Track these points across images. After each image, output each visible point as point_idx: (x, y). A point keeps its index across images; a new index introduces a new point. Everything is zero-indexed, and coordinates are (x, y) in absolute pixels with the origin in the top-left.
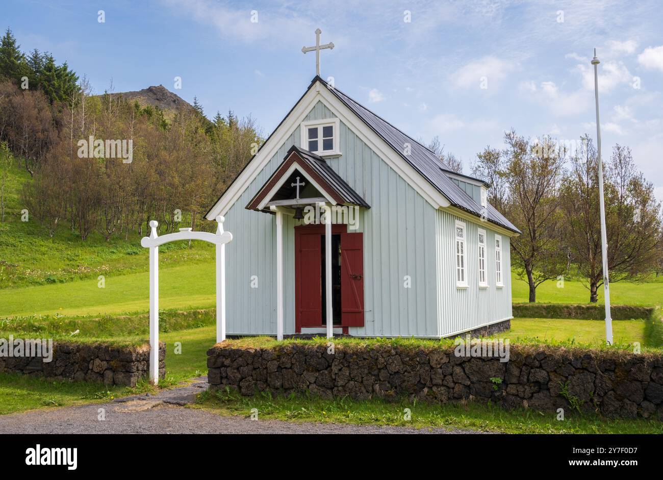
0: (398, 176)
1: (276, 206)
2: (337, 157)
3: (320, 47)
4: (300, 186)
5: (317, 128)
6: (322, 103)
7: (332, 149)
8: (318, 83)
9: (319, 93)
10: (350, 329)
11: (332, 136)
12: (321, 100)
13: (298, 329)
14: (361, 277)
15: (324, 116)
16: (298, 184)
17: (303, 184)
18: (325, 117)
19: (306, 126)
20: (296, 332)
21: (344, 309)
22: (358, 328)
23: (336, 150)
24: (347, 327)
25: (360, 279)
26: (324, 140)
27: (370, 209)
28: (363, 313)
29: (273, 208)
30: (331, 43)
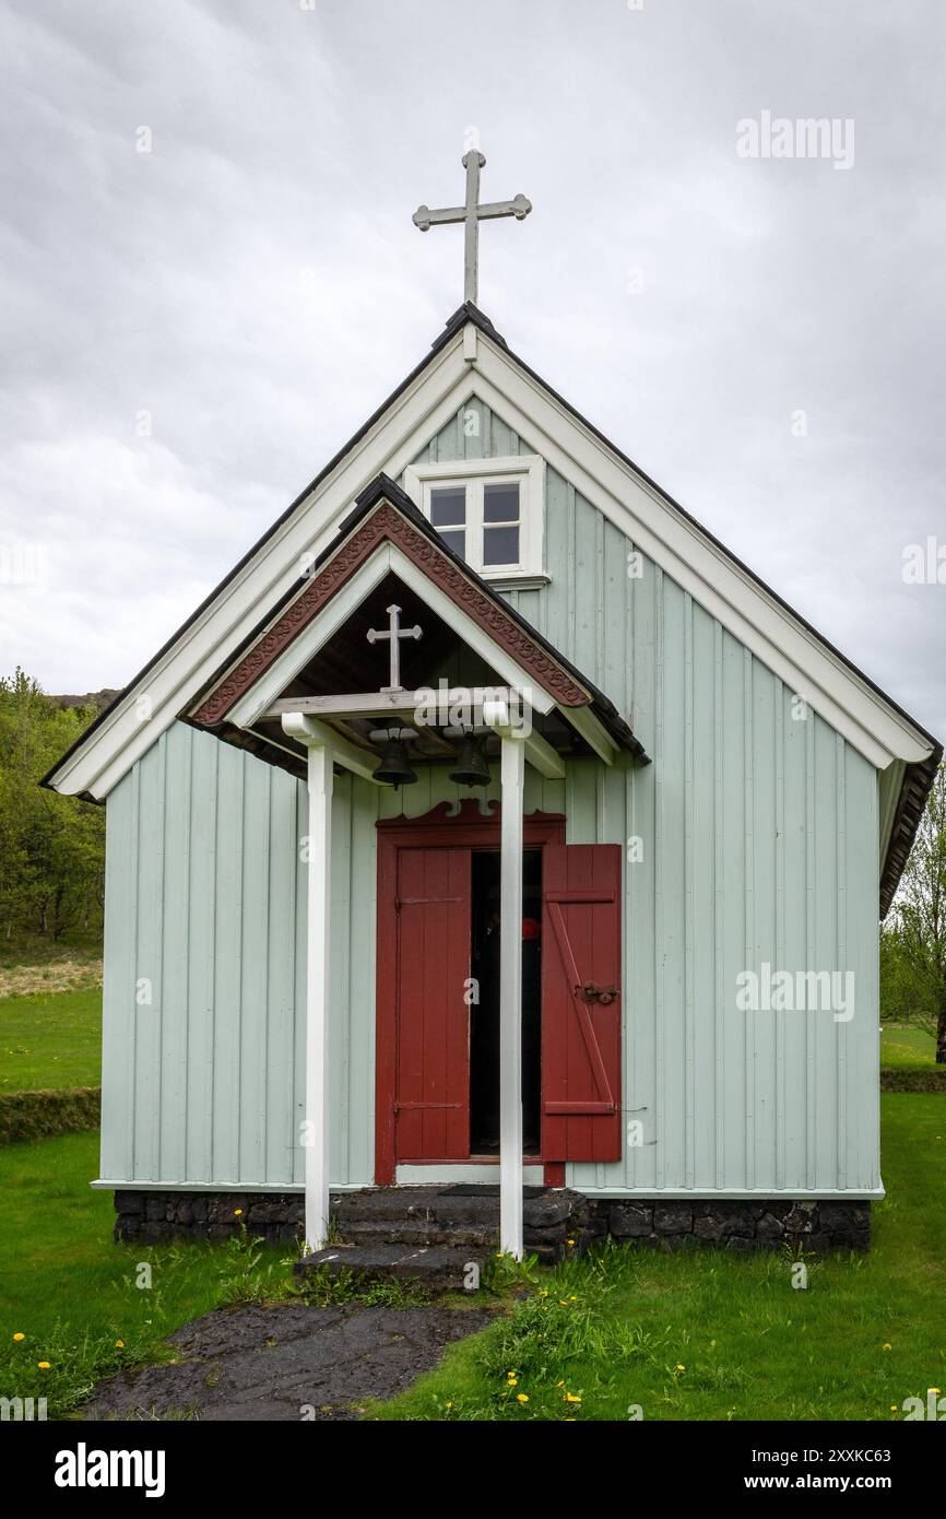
0: (749, 656)
1: (308, 716)
2: (535, 585)
3: (478, 208)
4: (402, 641)
5: (463, 490)
6: (482, 402)
7: (518, 562)
8: (470, 332)
9: (471, 367)
10: (569, 1169)
11: (518, 519)
12: (480, 394)
13: (384, 1172)
14: (613, 994)
15: (487, 448)
16: (394, 633)
17: (416, 632)
18: (492, 451)
19: (422, 480)
20: (378, 1179)
21: (549, 1104)
22: (600, 1168)
23: (530, 563)
24: (561, 1165)
25: (613, 1001)
26: (487, 532)
27: (649, 769)
28: (620, 1118)
29: (293, 719)
30: (519, 198)
